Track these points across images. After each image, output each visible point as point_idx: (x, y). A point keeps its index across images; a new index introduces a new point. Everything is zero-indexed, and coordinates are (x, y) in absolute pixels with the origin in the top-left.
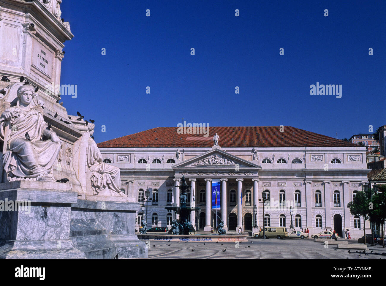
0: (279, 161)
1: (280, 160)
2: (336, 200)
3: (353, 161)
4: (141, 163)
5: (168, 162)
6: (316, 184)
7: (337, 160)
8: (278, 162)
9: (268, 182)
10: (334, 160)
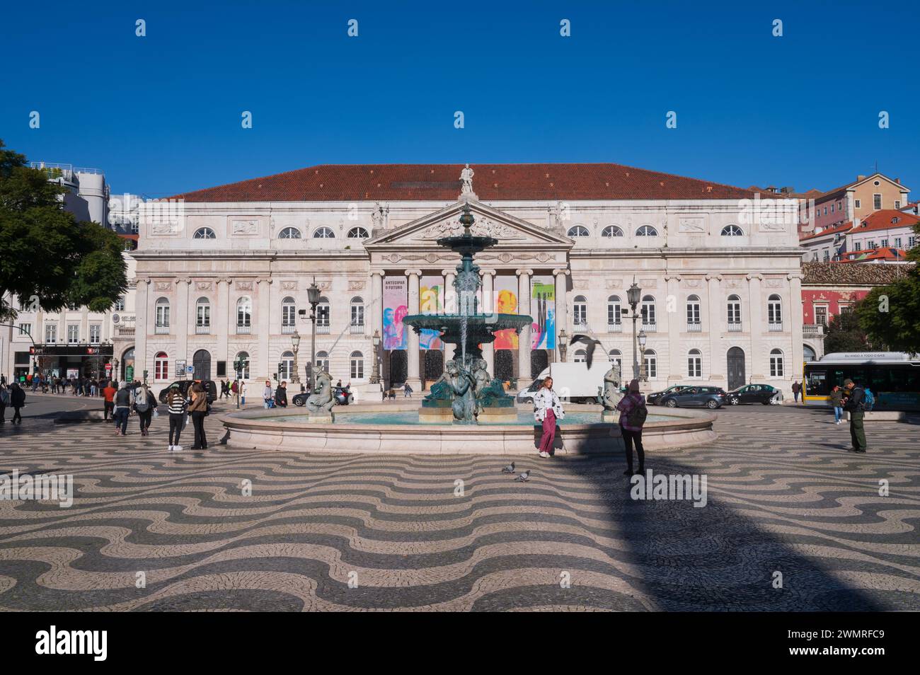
0: (606, 232)
1: (608, 229)
2: (732, 315)
3: (771, 230)
4: (288, 237)
5: (352, 233)
6: (689, 281)
7: (735, 228)
8: (604, 234)
9: (582, 277)
10: (728, 229)
